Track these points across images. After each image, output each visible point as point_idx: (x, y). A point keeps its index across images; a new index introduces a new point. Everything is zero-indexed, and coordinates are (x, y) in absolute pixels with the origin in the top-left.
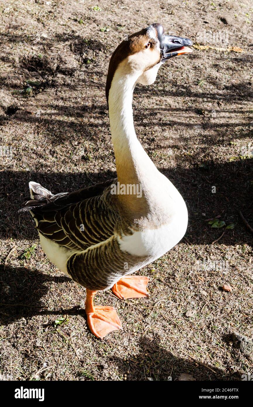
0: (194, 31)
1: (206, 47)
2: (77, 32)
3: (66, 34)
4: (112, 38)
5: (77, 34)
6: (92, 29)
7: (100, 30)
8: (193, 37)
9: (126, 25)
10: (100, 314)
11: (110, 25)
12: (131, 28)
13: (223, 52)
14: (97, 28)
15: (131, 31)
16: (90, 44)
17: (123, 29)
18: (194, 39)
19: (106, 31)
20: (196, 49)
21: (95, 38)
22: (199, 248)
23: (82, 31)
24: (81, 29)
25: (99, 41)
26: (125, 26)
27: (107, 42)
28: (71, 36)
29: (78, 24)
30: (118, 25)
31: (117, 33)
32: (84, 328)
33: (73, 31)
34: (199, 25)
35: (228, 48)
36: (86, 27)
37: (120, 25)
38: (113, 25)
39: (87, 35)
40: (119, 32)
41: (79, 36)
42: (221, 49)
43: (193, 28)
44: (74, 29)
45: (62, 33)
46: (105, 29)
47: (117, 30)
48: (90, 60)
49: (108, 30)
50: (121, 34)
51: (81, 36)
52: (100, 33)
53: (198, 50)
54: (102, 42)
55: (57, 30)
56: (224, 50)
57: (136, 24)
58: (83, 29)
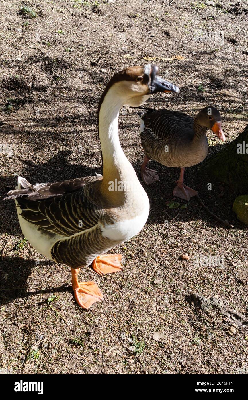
0: (143, 45)
1: (153, 58)
2: (46, 54)
3: (37, 56)
4: (75, 57)
5: (46, 56)
6: (58, 50)
7: (65, 51)
8: (143, 50)
9: (87, 45)
10: (85, 289)
11: (73, 45)
12: (91, 47)
13: (168, 61)
14: (63, 49)
15: (91, 49)
16: (57, 64)
17: (84, 48)
18: (143, 52)
19: (70, 51)
20: (146, 60)
21: (62, 58)
22: (160, 226)
23: (50, 53)
24: (49, 51)
25: (65, 60)
26: (85, 45)
27: (72, 61)
28: (41, 58)
29: (46, 47)
30: (79, 45)
31: (80, 52)
32: (72, 302)
33: (43, 53)
34: (146, 40)
35: (172, 57)
36: (53, 48)
37: (81, 45)
38: (76, 45)
39: (54, 55)
40: (81, 51)
41: (48, 57)
42: (166, 59)
43: (142, 43)
44: (43, 51)
45: (33, 56)
46: (69, 49)
47: (79, 49)
48: (59, 77)
49: (72, 50)
50: (83, 53)
51: (49, 57)
52: (65, 53)
53: (148, 61)
54: (67, 61)
55: (29, 53)
56: (169, 59)
57: (95, 43)
58: (51, 51)
